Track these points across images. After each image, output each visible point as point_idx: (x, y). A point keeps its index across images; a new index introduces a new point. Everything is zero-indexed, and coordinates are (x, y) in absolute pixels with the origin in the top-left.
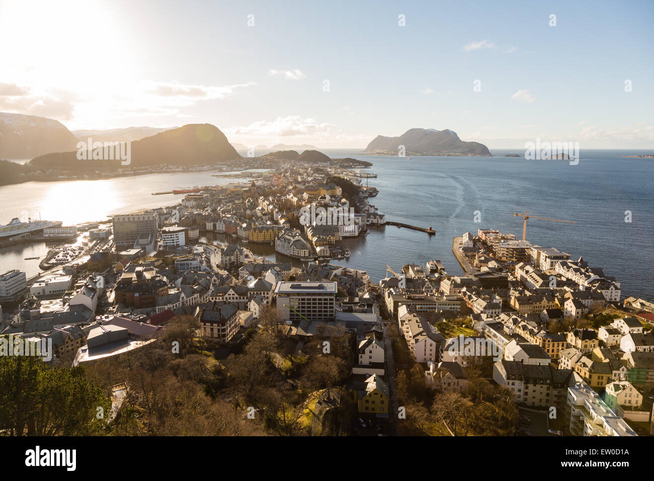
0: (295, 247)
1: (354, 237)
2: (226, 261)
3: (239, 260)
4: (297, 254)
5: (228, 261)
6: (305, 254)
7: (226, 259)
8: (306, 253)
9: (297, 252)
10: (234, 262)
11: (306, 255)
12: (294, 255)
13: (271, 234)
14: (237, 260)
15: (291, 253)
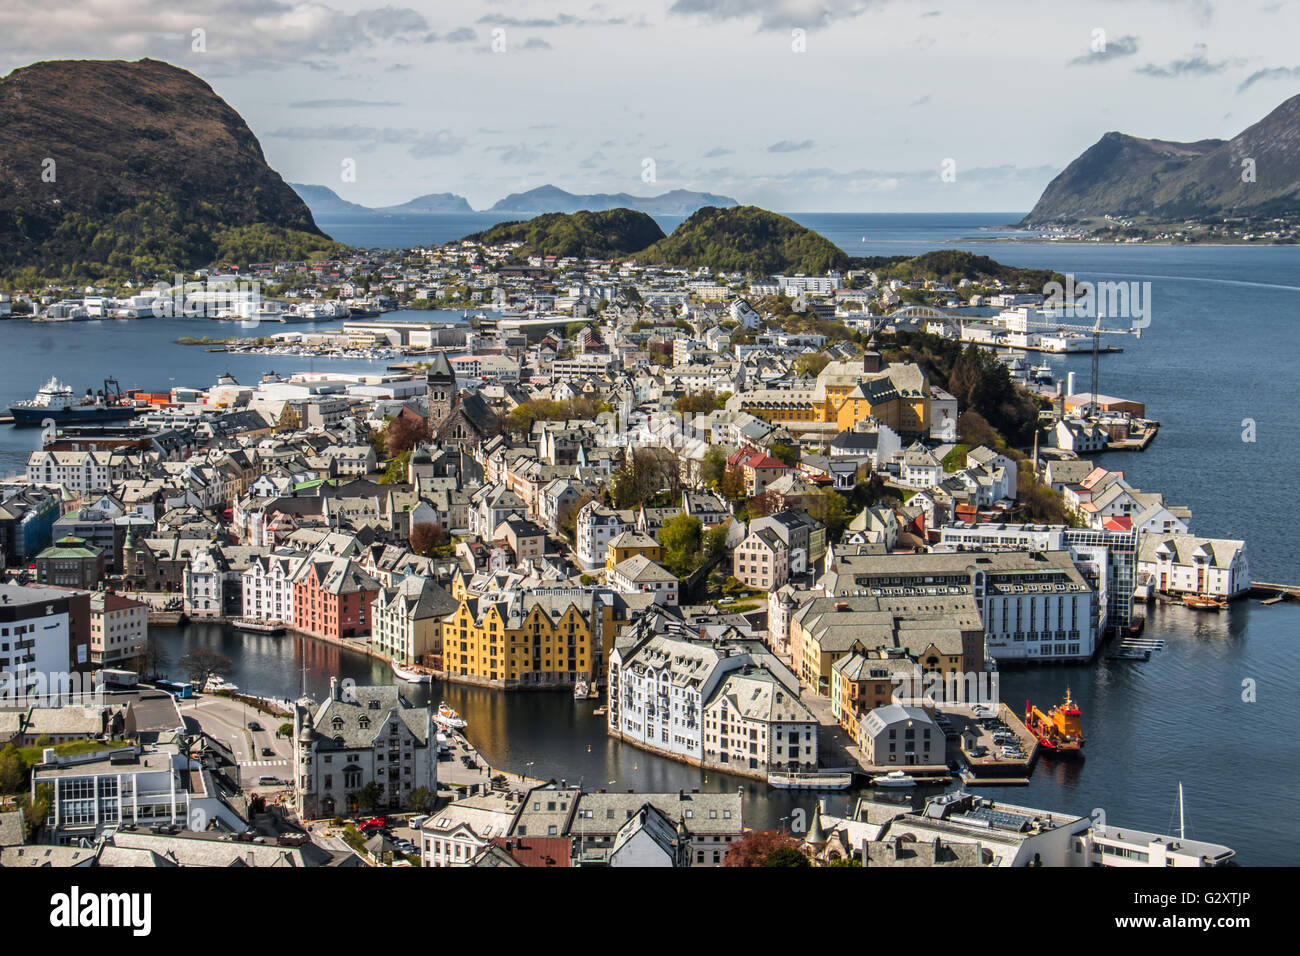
0: (731, 709)
1: (1074, 664)
2: (328, 784)
3: (404, 777)
4: (747, 754)
5: (339, 782)
6: (794, 752)
7: (325, 770)
8: (803, 743)
9: (747, 738)
10: (374, 791)
11: (803, 758)
12: (724, 757)
13: (571, 639)
14: (394, 775)
15: (709, 746)
